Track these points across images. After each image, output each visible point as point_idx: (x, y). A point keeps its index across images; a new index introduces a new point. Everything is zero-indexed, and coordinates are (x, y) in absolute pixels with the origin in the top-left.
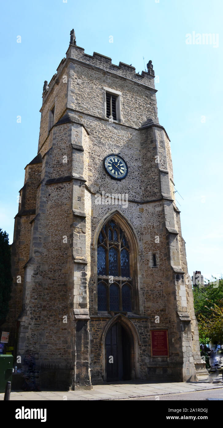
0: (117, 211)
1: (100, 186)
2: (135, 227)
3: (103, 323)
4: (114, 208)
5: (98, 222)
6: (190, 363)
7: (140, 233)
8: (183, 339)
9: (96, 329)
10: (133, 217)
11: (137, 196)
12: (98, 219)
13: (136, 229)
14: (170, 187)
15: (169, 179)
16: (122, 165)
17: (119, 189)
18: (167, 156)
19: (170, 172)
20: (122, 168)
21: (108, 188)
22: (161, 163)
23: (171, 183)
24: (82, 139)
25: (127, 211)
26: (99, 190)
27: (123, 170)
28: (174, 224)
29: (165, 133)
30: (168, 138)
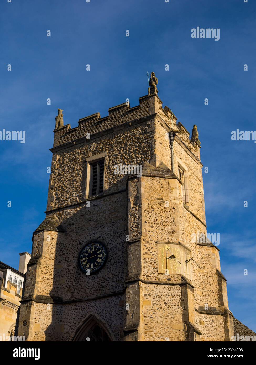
0: (91, 315)
1: (73, 291)
2: (114, 330)
4: (89, 312)
5: (69, 337)
7: (119, 336)
10: (112, 317)
11: (118, 285)
12: (69, 334)
13: (115, 331)
14: (154, 256)
15: (153, 244)
16: (100, 251)
17: (96, 285)
18: (144, 214)
19: (157, 232)
20: (99, 256)
21: (82, 290)
22: (133, 230)
23: (164, 246)
24: (44, 246)
25: (104, 311)
26: (72, 297)
27: (100, 258)
28: (141, 315)
29: (149, 178)
30: (164, 178)
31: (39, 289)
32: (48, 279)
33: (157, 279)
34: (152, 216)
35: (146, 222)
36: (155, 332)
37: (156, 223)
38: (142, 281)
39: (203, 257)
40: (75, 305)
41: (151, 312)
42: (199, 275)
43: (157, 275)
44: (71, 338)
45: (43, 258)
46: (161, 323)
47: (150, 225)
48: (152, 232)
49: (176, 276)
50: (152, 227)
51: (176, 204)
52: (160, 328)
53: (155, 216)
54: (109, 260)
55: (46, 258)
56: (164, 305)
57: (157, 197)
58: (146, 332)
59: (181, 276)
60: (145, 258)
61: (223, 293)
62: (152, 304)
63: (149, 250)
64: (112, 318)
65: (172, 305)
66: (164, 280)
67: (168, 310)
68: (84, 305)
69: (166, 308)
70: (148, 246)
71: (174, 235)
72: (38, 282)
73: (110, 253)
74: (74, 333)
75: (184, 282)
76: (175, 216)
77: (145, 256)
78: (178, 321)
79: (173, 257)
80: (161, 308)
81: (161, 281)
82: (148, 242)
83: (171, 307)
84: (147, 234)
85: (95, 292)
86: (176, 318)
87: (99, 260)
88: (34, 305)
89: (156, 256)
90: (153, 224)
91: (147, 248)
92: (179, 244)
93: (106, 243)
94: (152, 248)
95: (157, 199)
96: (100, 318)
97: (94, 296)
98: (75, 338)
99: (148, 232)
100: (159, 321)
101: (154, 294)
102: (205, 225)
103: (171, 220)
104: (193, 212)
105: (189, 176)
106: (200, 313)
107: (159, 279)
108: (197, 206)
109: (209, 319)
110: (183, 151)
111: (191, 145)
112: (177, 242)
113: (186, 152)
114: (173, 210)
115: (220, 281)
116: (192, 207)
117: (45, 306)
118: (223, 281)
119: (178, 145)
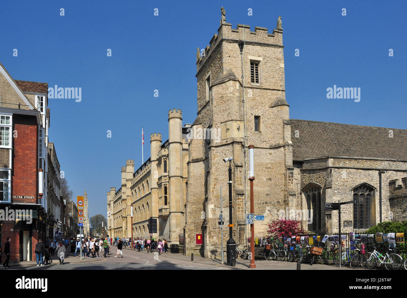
15: (219, 124)
18: (214, 109)
19: (221, 117)
23: (224, 124)
28: (212, 163)
29: (217, 86)
30: (224, 83)
34: (218, 109)
35: (215, 113)
36: (220, 170)
37: (220, 112)
38: (213, 147)
39: (274, 114)
41: (218, 160)
42: (272, 126)
43: (221, 141)
45: (193, 140)
48: (218, 118)
49: (230, 139)
50: (218, 115)
52: (222, 168)
53: (220, 108)
55: (195, 140)
56: (224, 156)
57: (220, 96)
61: (285, 133)
62: (219, 156)
65: (228, 155)
66: (225, 143)
70: (217, 126)
71: (229, 116)
75: (233, 141)
76: (230, 104)
79: (228, 129)
82: (216, 124)
91: (216, 128)
94: (219, 127)
99: (216, 119)
100: (222, 164)
101: (220, 151)
102: (282, 91)
103: (228, 108)
104: (267, 88)
105: (265, 63)
106: (270, 149)
107: (222, 143)
108: (273, 81)
109: (276, 150)
110: (258, 48)
111: (269, 37)
112: (231, 120)
113: (263, 46)
114: (228, 101)
115: (284, 126)
116: (267, 83)
117: (196, 163)
118: (286, 126)
119: (252, 46)
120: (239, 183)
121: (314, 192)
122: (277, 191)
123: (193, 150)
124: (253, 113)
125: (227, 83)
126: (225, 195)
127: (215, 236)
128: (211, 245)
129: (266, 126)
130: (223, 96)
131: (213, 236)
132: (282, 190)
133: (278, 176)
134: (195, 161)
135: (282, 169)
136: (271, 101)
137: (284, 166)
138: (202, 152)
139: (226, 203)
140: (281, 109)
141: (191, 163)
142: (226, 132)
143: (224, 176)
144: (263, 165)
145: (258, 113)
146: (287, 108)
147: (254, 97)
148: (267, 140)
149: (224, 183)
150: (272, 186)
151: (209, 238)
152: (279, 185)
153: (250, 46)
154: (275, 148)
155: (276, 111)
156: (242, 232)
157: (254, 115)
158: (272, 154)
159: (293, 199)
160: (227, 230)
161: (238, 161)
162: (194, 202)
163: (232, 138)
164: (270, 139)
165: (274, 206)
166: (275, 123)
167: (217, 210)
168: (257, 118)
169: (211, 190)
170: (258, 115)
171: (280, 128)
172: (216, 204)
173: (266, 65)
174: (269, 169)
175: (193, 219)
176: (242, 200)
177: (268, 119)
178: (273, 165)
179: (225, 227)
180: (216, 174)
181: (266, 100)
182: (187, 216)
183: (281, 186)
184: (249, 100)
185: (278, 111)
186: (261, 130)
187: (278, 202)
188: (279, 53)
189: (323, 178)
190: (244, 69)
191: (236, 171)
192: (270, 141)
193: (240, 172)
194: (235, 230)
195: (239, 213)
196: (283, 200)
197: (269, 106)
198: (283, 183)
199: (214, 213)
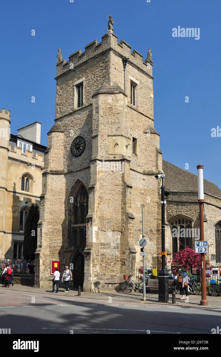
0: (78, 179)
3: (70, 254)
6: (88, 281)
8: (85, 264)
9: (67, 258)
12: (68, 190)
14: (106, 144)
15: (106, 137)
16: (82, 142)
17: (80, 163)
18: (100, 119)
19: (108, 130)
20: (82, 145)
21: (74, 166)
22: (95, 129)
23: (112, 138)
24: (53, 141)
25: (84, 177)
26: (69, 169)
27: (82, 146)
28: (97, 178)
29: (104, 95)
30: (113, 93)
31: (51, 166)
32: (56, 160)
33: (108, 158)
34: (105, 119)
35: (101, 124)
36: (106, 187)
37: (108, 124)
38: (98, 160)
39: (147, 141)
40: (71, 174)
41: (104, 177)
42: (145, 152)
43: (108, 156)
44: (69, 192)
45: (52, 148)
46: (109, 182)
47: (104, 125)
48: (105, 129)
49: (119, 155)
50: (105, 126)
51: (121, 110)
52: (108, 185)
53: (107, 119)
54: (86, 147)
55: (54, 148)
56: (111, 172)
57: (109, 106)
58: (100, 188)
59: (122, 155)
60: (101, 146)
61: (158, 162)
62: (104, 172)
63: (103, 141)
64: (88, 181)
65: (116, 172)
66: (112, 158)
67: (113, 175)
68: (75, 174)
69: (112, 174)
70: (103, 138)
71: (119, 130)
72: (50, 163)
73: (87, 143)
74: (71, 190)
75: (123, 158)
76: (120, 118)
77: (101, 145)
78: (118, 181)
79: (117, 144)
80: (109, 174)
81: (110, 159)
82: (102, 136)
83: (115, 173)
84: (102, 131)
85: (80, 166)
86: (118, 180)
87: (81, 148)
88: (48, 175)
89: (108, 144)
90: (106, 124)
91: (102, 140)
92: (122, 136)
93: (84, 137)
94: (105, 139)
95: (109, 108)
96: (83, 181)
97: (79, 169)
98: (71, 192)
99: (103, 130)
100: (108, 181)
102: (152, 120)
103: (117, 121)
104: (142, 112)
105: (141, 88)
106: (144, 174)
107: (109, 158)
108: (146, 107)
109: (149, 177)
110: (136, 71)
111: (144, 65)
112: (121, 135)
113: (139, 71)
114: (118, 114)
115: (157, 154)
116: (142, 109)
117: (55, 176)
118: (159, 154)
119: (132, 67)
120: (129, 205)
121: (181, 224)
122: (149, 219)
123: (52, 160)
124: (131, 134)
125: (117, 94)
126: (110, 217)
127: (98, 264)
128: (94, 276)
129: (140, 150)
130: (112, 108)
131: (96, 265)
132: (155, 219)
133: (151, 204)
134: (54, 173)
135: (155, 197)
136: (144, 127)
137: (157, 194)
138: (63, 164)
139: (112, 227)
140: (154, 137)
141: (49, 175)
142: (115, 147)
143: (110, 195)
144: (138, 190)
145: (135, 136)
146: (158, 137)
147: (133, 118)
148: (141, 165)
149: (111, 203)
150: (145, 213)
151: (93, 267)
152: (152, 213)
153: (131, 66)
154: (149, 174)
155: (149, 138)
156: (133, 261)
157: (132, 136)
158: (145, 180)
159: (167, 229)
160: (113, 258)
161: (127, 181)
162: (50, 221)
163: (121, 154)
164: (143, 165)
165: (146, 234)
166: (148, 149)
167: (100, 234)
168: (134, 140)
169: (95, 209)
170: (135, 137)
171: (153, 155)
172: (99, 227)
173: (141, 90)
174: (142, 195)
175: (48, 242)
176: (133, 225)
177: (142, 144)
178: (146, 191)
179: (111, 255)
180: (101, 192)
181: (141, 124)
182: (43, 238)
183: (154, 215)
184: (129, 120)
185: (152, 139)
186: (138, 153)
187: (151, 231)
188: (150, 83)
189: (195, 211)
190: (126, 86)
191: (127, 191)
192: (143, 166)
193: (130, 193)
194: (126, 258)
195: (130, 239)
196: (155, 229)
197: (143, 132)
198: (156, 212)
199: (97, 237)
